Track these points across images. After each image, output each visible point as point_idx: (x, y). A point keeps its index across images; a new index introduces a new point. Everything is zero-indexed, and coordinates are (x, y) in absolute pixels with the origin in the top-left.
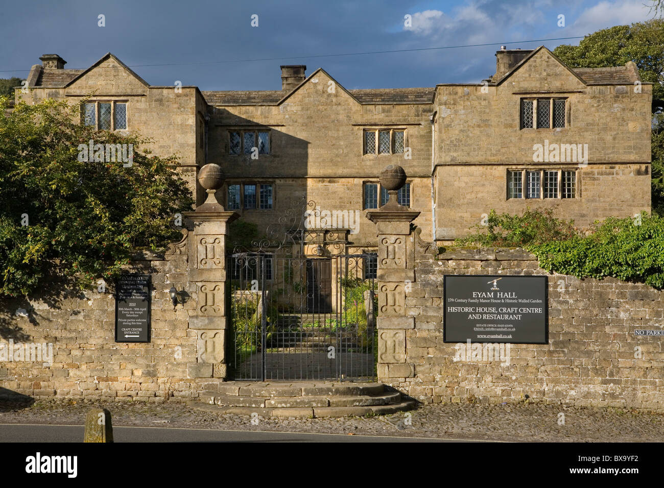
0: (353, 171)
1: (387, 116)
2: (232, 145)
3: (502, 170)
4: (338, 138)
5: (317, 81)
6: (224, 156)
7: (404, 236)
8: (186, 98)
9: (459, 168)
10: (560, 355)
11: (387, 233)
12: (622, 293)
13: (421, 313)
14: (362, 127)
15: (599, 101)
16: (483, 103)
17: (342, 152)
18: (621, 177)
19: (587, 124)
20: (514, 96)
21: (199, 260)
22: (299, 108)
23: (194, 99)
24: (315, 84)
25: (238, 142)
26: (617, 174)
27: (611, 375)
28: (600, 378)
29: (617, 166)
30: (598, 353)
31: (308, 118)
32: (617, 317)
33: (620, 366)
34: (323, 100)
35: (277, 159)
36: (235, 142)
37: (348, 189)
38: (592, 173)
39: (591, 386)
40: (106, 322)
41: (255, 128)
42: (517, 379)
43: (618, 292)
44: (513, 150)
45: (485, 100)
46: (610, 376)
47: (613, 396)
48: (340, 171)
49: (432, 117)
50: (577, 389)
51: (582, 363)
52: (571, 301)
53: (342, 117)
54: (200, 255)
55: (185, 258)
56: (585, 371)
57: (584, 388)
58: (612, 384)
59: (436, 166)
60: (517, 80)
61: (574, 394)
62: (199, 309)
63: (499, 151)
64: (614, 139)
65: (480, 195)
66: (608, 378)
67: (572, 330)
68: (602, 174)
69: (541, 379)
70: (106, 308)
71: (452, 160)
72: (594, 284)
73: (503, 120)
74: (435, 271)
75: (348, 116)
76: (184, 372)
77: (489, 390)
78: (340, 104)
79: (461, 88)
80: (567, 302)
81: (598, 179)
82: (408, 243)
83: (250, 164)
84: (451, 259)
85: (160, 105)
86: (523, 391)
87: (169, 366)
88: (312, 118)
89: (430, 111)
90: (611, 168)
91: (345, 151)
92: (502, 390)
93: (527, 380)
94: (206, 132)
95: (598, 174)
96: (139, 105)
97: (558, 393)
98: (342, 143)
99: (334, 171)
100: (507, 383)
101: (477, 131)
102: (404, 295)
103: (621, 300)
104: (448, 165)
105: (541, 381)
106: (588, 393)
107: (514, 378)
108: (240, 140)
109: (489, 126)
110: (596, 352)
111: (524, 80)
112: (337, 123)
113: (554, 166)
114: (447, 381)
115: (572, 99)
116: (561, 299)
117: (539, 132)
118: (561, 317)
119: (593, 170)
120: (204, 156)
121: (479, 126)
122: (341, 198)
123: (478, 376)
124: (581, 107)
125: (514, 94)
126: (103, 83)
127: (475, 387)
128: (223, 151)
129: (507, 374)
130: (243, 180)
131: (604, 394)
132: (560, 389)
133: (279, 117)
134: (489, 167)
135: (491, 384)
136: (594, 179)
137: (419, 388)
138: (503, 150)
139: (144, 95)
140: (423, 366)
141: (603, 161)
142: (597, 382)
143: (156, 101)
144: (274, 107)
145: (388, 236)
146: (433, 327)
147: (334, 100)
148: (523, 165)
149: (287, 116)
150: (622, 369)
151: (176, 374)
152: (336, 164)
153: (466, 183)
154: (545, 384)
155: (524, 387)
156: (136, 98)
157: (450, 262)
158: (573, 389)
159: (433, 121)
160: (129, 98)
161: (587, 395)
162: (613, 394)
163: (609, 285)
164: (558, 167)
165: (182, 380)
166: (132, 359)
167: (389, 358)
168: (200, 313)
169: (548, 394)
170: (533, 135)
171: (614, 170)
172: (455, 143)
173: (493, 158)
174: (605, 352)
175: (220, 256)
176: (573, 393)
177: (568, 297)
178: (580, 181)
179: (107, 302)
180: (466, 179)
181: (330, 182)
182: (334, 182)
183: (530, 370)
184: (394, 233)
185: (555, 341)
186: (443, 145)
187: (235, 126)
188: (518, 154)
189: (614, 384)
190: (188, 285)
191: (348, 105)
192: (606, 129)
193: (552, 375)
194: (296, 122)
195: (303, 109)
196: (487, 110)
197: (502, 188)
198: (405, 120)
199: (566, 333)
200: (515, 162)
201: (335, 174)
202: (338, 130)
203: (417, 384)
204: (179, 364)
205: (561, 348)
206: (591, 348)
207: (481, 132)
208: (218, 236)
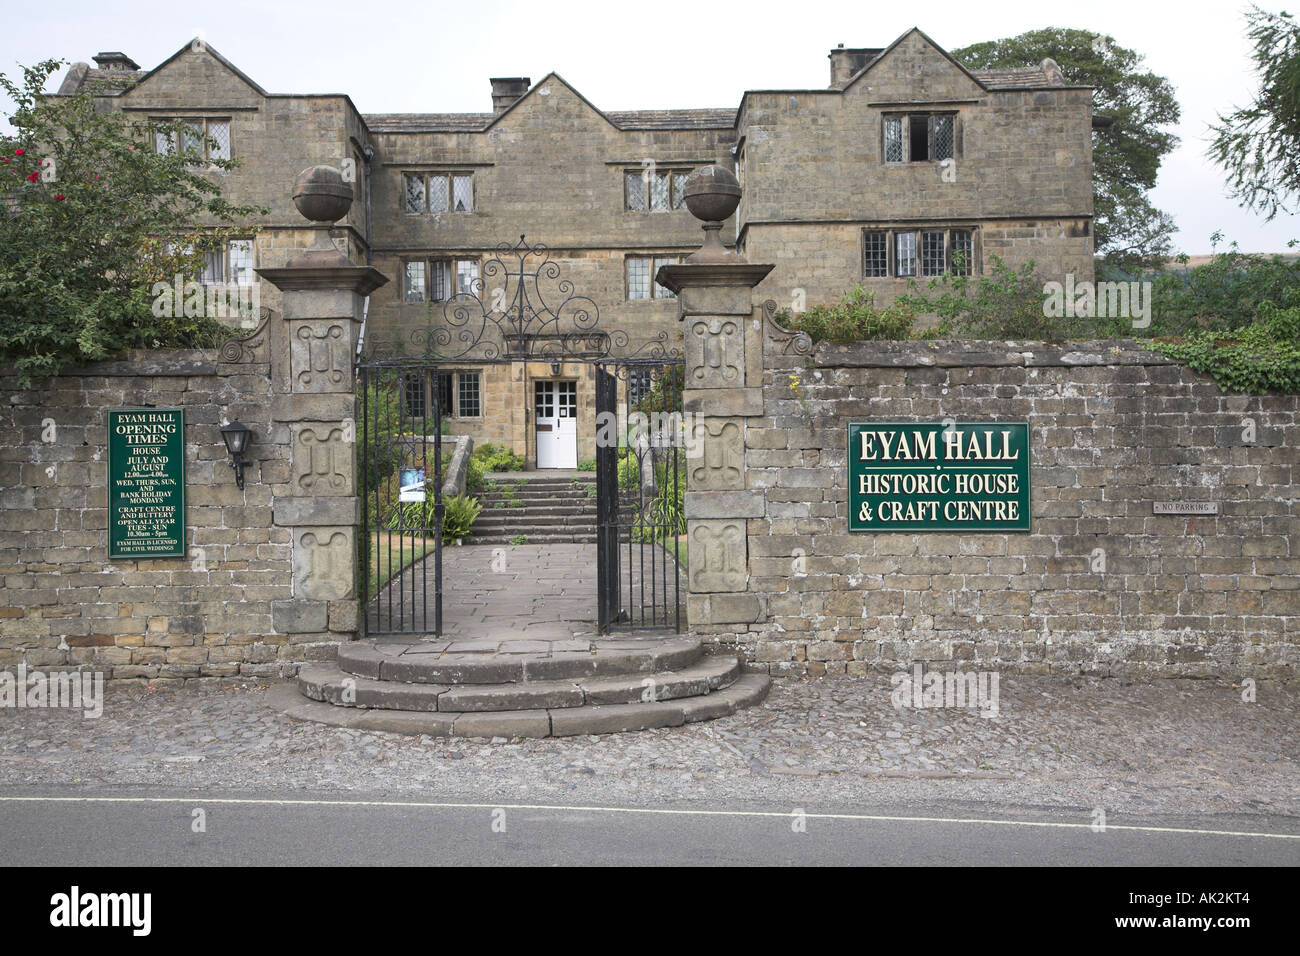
0: (609, 239)
1: (662, 149)
2: (410, 196)
3: (853, 233)
4: (583, 185)
5: (548, 92)
6: (397, 215)
7: (741, 319)
8: (329, 114)
9: (784, 229)
10: (1076, 568)
11: (703, 311)
12: (1203, 432)
13: (780, 482)
14: (621, 168)
15: (1007, 117)
16: (821, 121)
17: (590, 206)
18: (1045, 240)
19: (989, 156)
20: (871, 110)
21: (295, 374)
22: (520, 135)
23: (342, 115)
24: (545, 98)
25: (421, 192)
26: (1039, 235)
27: (1186, 609)
28: (1162, 616)
29: (1039, 224)
30: (1156, 564)
31: (534, 152)
32: (1194, 484)
33: (1206, 587)
34: (559, 122)
35: (484, 220)
36: (416, 194)
37: (601, 267)
38: (999, 234)
39: (1144, 634)
40: (86, 513)
41: (447, 169)
42: (985, 622)
43: (1196, 432)
44: (871, 197)
45: (823, 116)
46: (1182, 612)
47: (1190, 654)
48: (588, 238)
49: (735, 149)
50: (1114, 641)
51: (1123, 583)
52: (1097, 452)
53: (590, 151)
54: (298, 363)
55: (264, 369)
56: (1130, 601)
57: (1129, 638)
58: (1188, 629)
59: (747, 225)
60: (874, 83)
61: (1109, 651)
62: (296, 483)
63: (848, 199)
64: (1034, 178)
65: (817, 273)
66: (1178, 615)
67: (1100, 514)
68: (1015, 236)
69: (1038, 619)
70: (86, 481)
71: (772, 215)
72: (1144, 413)
73: (853, 149)
74: (807, 392)
75: (599, 149)
76: (264, 620)
77: (926, 646)
78: (585, 130)
79: (785, 96)
80: (1087, 454)
81: (1008, 244)
82: (749, 332)
83: (440, 228)
84: (842, 366)
85: (286, 125)
86: (1000, 646)
87: (231, 609)
88: (540, 152)
89: (732, 140)
90: (1029, 226)
91: (596, 206)
92: (954, 646)
93: (1008, 622)
94: (366, 176)
95: (1009, 236)
96: (247, 125)
97: (1074, 652)
98: (590, 193)
99: (578, 239)
100: (966, 631)
101: (811, 167)
102: (741, 445)
103: (1203, 449)
104: (767, 224)
105: (1036, 625)
106: (1139, 648)
107: (980, 619)
108: (424, 190)
109: (829, 159)
110: (1151, 559)
111: (886, 84)
112: (582, 162)
113: (938, 224)
114: (837, 629)
115: (966, 113)
116: (1076, 447)
117: (912, 167)
118: (1077, 486)
119: (1000, 229)
120: (364, 214)
121: (815, 159)
122: (589, 282)
123: (903, 616)
124: (979, 127)
125: (870, 106)
126: (188, 88)
127: (897, 640)
128: (396, 206)
129: (965, 611)
130: (429, 254)
131: (1171, 650)
132: (1078, 641)
133: (487, 151)
134: (832, 227)
135: (930, 634)
136: (1003, 244)
137: (777, 646)
138: (856, 198)
139: (256, 109)
140: (784, 597)
141: (1016, 215)
142: (1156, 624)
143: (277, 118)
144: (478, 136)
145: (705, 319)
146: (805, 514)
147: (576, 122)
148: (887, 222)
149: (500, 150)
150: (1209, 596)
151: (247, 625)
152: (581, 227)
153: (796, 253)
154: (1046, 630)
155: (1003, 638)
156: (244, 114)
157: (839, 372)
158: (1105, 641)
159: (737, 157)
160: (233, 115)
161: (1136, 653)
162: (1192, 649)
163: (1175, 417)
164: (943, 225)
165: (259, 638)
166: (148, 595)
167: (713, 580)
168: (299, 491)
169: (1052, 652)
170: (903, 173)
171: (1035, 229)
172: (776, 186)
173: (838, 211)
174: (1172, 557)
175: (341, 365)
176: (1105, 648)
177: (1090, 442)
178: (978, 247)
179: (89, 470)
180: (794, 246)
181: (571, 256)
182: (579, 256)
183: (1015, 601)
184: (719, 311)
185: (1065, 539)
186: (757, 189)
187: (416, 165)
188: (879, 205)
189: (1193, 628)
190: (271, 428)
191: (600, 131)
192: (1019, 161)
193: (1061, 610)
194: (515, 159)
195: (525, 137)
196: (828, 134)
197: (853, 261)
198: (690, 155)
199: (1088, 522)
200: (875, 218)
201: (580, 243)
202: (583, 172)
203: (772, 637)
204: (252, 604)
205: (1078, 553)
206: (1141, 551)
207: (818, 168)
208: (336, 323)
